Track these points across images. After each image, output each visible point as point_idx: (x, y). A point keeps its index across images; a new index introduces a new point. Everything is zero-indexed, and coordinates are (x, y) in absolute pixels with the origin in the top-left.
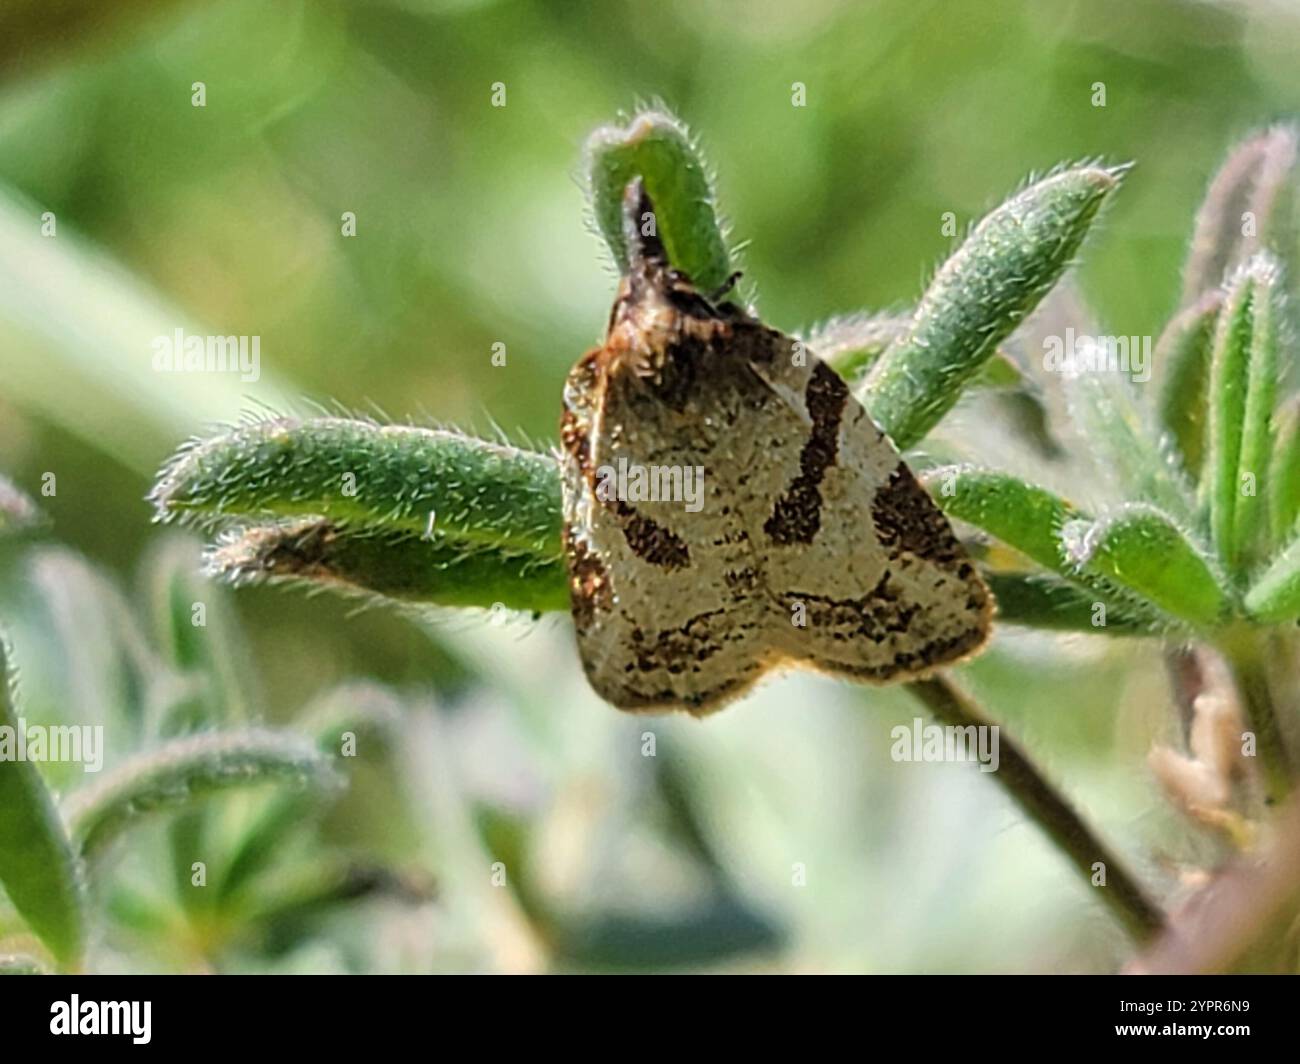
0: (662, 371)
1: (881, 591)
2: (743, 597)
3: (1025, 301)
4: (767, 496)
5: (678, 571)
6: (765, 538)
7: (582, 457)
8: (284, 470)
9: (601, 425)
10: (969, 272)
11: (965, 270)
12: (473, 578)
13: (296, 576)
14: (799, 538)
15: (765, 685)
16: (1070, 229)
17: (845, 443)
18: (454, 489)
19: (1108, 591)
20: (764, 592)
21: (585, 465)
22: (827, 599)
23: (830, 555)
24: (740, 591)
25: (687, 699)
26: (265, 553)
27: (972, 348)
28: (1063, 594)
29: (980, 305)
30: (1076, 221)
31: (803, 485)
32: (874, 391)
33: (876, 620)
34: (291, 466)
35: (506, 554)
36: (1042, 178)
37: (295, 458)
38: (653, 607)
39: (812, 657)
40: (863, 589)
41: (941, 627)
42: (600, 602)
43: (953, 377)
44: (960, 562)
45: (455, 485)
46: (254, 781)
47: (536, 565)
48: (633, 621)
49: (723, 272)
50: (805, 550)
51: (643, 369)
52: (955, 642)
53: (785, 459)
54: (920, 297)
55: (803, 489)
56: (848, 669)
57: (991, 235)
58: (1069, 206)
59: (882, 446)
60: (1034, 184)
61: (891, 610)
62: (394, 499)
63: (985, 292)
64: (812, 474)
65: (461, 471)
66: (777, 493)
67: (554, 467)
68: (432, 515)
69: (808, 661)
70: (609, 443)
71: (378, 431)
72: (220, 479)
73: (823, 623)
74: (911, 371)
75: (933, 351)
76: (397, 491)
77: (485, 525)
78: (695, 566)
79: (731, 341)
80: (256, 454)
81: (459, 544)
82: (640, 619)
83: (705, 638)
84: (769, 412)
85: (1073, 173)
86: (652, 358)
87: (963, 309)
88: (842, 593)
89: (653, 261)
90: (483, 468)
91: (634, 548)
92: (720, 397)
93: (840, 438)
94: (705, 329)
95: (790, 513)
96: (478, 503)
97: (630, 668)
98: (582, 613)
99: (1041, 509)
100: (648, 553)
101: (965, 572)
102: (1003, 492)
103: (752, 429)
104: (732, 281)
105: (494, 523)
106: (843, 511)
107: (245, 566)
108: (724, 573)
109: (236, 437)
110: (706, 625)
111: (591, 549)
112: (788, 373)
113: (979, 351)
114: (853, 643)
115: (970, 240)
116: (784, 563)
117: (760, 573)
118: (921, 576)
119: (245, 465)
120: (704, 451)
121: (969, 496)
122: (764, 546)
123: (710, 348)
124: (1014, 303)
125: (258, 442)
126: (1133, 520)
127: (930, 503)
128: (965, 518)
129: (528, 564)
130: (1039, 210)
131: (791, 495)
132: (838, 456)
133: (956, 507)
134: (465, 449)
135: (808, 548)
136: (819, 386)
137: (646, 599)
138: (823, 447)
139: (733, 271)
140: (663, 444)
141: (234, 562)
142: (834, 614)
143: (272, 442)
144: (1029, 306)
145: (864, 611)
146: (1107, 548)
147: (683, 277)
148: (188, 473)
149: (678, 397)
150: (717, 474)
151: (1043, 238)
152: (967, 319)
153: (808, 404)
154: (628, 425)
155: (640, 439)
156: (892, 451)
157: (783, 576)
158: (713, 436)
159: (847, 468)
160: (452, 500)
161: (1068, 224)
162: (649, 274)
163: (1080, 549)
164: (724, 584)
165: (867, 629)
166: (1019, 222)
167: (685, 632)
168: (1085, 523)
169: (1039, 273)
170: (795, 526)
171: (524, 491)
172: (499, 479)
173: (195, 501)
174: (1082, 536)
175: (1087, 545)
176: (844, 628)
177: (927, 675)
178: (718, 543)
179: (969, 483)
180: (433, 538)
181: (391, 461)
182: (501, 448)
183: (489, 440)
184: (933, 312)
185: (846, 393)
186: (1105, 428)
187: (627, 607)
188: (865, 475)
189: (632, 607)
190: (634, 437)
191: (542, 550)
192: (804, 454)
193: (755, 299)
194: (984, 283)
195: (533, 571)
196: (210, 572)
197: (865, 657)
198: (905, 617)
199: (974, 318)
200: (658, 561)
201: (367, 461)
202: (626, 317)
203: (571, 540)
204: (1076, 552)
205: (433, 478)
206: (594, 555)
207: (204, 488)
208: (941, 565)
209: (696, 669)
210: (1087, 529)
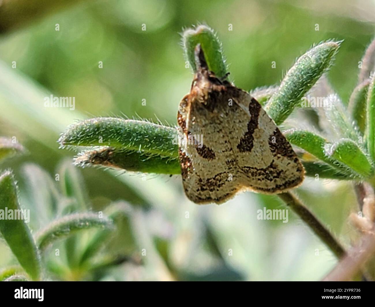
0: (207, 101)
1: (271, 166)
2: (231, 168)
3: (312, 81)
4: (238, 138)
5: (212, 160)
6: (237, 150)
7: (184, 127)
8: (97, 133)
9: (189, 117)
10: (296, 72)
11: (295, 72)
12: (152, 164)
13: (101, 165)
14: (247, 150)
15: (238, 195)
16: (325, 59)
17: (261, 122)
18: (146, 138)
19: (338, 165)
20: (237, 166)
21: (185, 130)
22: (256, 168)
23: (256, 155)
24: (230, 166)
25: (215, 199)
26: (92, 158)
27: (297, 95)
28: (325, 167)
29: (299, 82)
30: (327, 57)
31: (248, 134)
32: (269, 108)
33: (270, 175)
34: (99, 131)
35: (162, 157)
36: (317, 45)
37: (100, 129)
38: (205, 171)
39: (251, 186)
40: (266, 165)
41: (289, 177)
42: (189, 170)
43: (292, 104)
44: (294, 158)
45: (147, 136)
46: (89, 227)
47: (171, 160)
48: (199, 176)
49: (224, 73)
50: (249, 154)
51: (201, 100)
52: (293, 181)
53: (243, 126)
54: (282, 80)
55: (248, 135)
56: (262, 189)
57: (302, 62)
58: (325, 53)
59: (271, 123)
60: (315, 47)
61: (275, 172)
62: (129, 141)
63: (301, 78)
64: (251, 131)
65: (149, 133)
66: (241, 136)
67: (176, 131)
68: (140, 146)
69: (250, 187)
70: (192, 122)
71: (124, 121)
72: (78, 136)
73: (254, 176)
74: (280, 102)
75: (286, 96)
76: (130, 138)
77: (156, 148)
78: (217, 158)
79: (227, 92)
80: (89, 128)
81: (148, 154)
82: (201, 175)
83: (220, 181)
84: (238, 113)
85: (326, 43)
86: (204, 97)
87: (294, 83)
88: (260, 166)
89: (204, 68)
90: (155, 132)
91: (199, 153)
92: (224, 108)
93: (259, 120)
94: (219, 88)
95: (244, 143)
96: (153, 142)
97: (198, 190)
98: (184, 174)
99: (318, 142)
100: (203, 155)
101: (296, 160)
102: (307, 136)
103: (233, 117)
104: (227, 75)
105: (158, 148)
106: (260, 142)
107: (86, 162)
108: (225, 161)
109: (83, 124)
110: (220, 177)
111: (187, 155)
112: (243, 101)
113: (299, 96)
114: (263, 181)
115: (296, 63)
116: (243, 157)
117: (236, 161)
118: (283, 162)
119: (86, 131)
120: (219, 124)
121: (297, 137)
122: (237, 153)
123: (221, 94)
124: (310, 82)
125: (89, 125)
126: (345, 143)
127: (285, 140)
128: (296, 144)
129: (168, 160)
130: (316, 54)
131: (245, 137)
132: (259, 125)
133: (293, 141)
134: (149, 126)
135: (250, 153)
136: (253, 105)
137: (203, 169)
138: (254, 123)
139: (227, 72)
140: (207, 122)
141: (83, 161)
142: (257, 173)
143: (93, 125)
144: (314, 82)
145: (267, 172)
146: (337, 151)
147: (212, 73)
148: (69, 134)
149: (211, 108)
150: (223, 131)
151: (317, 62)
152: (295, 87)
153: (250, 110)
154: (197, 117)
155: (201, 121)
156: (274, 124)
157: (242, 161)
158: (222, 120)
159: (261, 129)
160: (146, 141)
161: (325, 58)
162: (203, 72)
163: (329, 151)
164: (226, 164)
165: (267, 177)
166: (310, 58)
167: (214, 179)
168: (330, 145)
169: (316, 72)
170: (246, 146)
171: (167, 138)
172: (160, 135)
173: (71, 142)
174: (330, 148)
175: (331, 150)
176: (261, 177)
177: (285, 191)
178: (223, 152)
179: (297, 134)
180: (140, 152)
181: (128, 130)
182: (160, 126)
183: (157, 124)
184: (286, 84)
185: (260, 107)
186: (336, 119)
187: (197, 172)
188: (266, 131)
189: (199, 172)
190: (199, 120)
191: (172, 156)
192: (248, 125)
193: (234, 81)
194: (300, 76)
195: (170, 161)
196: (76, 164)
197: (267, 186)
198: (279, 174)
199: (297, 86)
200: (206, 157)
201: (121, 130)
202: (196, 85)
203: (181, 152)
204: (328, 152)
205: (140, 135)
206: (187, 156)
207: (74, 138)
208: (289, 158)
209: (218, 190)
210: (331, 146)
